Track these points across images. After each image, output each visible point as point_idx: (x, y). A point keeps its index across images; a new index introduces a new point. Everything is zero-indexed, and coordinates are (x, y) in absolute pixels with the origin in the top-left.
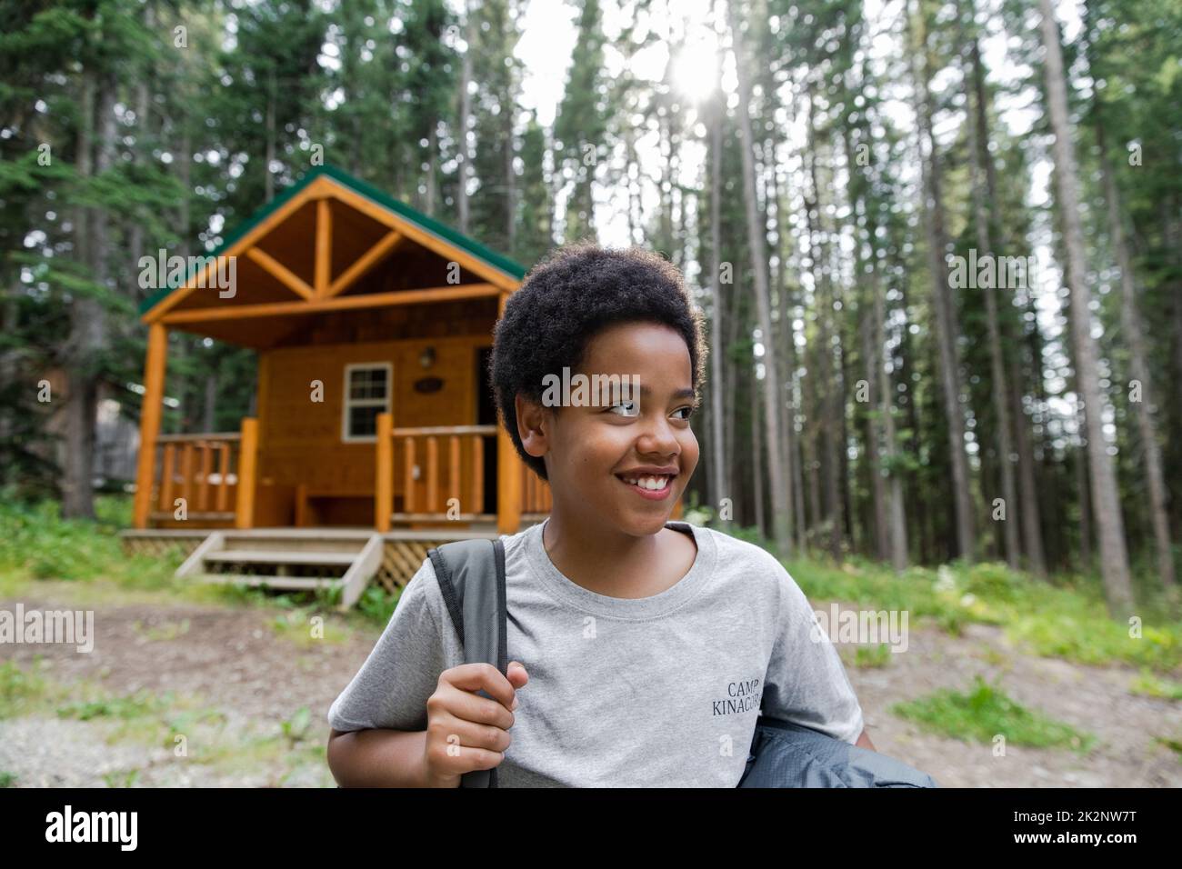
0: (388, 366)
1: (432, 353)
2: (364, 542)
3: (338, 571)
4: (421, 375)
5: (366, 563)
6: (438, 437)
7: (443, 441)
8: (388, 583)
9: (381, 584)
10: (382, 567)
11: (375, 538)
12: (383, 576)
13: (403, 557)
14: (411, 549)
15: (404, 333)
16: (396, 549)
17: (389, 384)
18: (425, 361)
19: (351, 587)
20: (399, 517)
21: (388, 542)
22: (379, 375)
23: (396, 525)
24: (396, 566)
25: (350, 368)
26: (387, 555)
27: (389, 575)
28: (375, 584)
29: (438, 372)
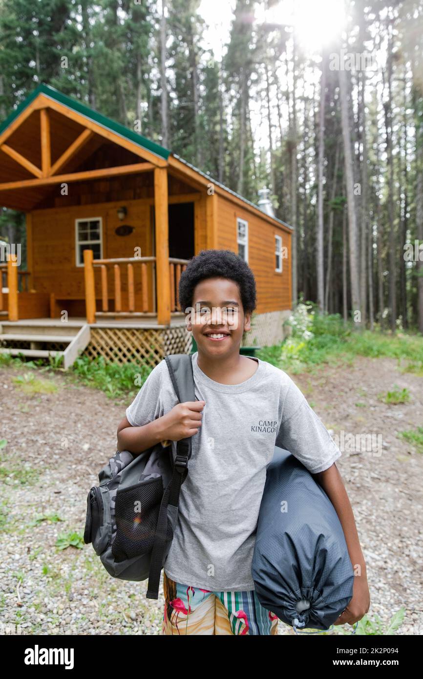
0: (100, 219)
1: (125, 211)
2: (79, 328)
3: (62, 346)
4: (120, 224)
5: (78, 342)
6: (119, 264)
7: (123, 266)
8: (95, 353)
9: (90, 354)
10: (90, 344)
11: (85, 325)
12: (91, 348)
13: (102, 338)
14: (106, 333)
15: (109, 198)
16: (98, 333)
17: (100, 231)
18: (121, 216)
19: (70, 356)
20: (100, 314)
21: (92, 328)
22: (95, 225)
23: (97, 318)
24: (98, 342)
25: (78, 221)
26: (93, 337)
27: (94, 349)
28: (87, 353)
29: (130, 223)
